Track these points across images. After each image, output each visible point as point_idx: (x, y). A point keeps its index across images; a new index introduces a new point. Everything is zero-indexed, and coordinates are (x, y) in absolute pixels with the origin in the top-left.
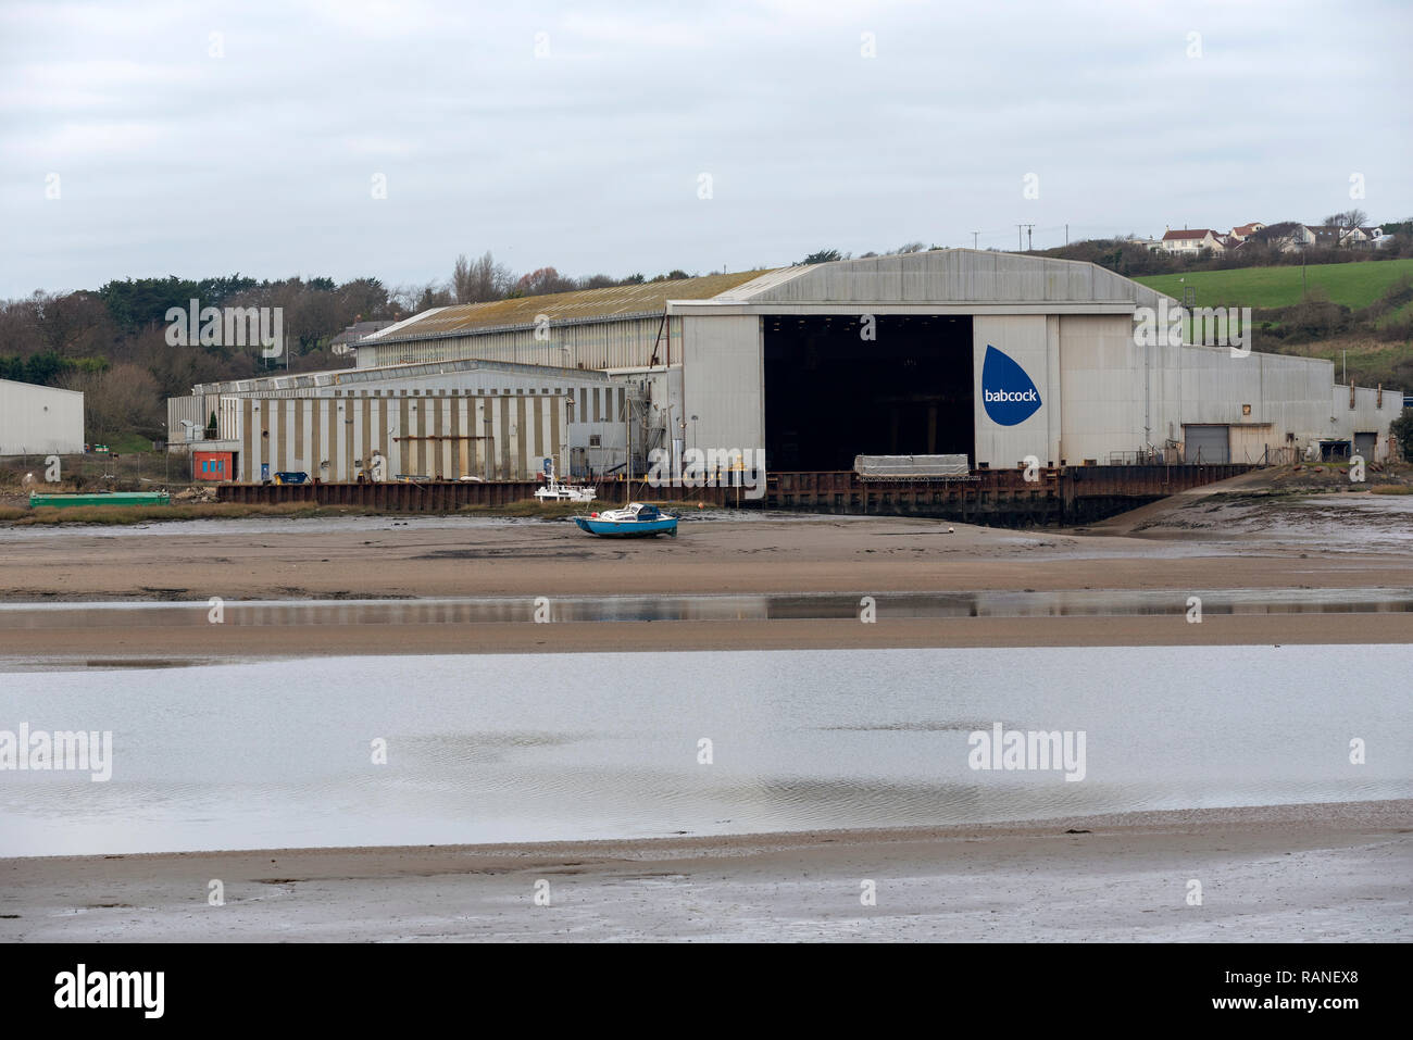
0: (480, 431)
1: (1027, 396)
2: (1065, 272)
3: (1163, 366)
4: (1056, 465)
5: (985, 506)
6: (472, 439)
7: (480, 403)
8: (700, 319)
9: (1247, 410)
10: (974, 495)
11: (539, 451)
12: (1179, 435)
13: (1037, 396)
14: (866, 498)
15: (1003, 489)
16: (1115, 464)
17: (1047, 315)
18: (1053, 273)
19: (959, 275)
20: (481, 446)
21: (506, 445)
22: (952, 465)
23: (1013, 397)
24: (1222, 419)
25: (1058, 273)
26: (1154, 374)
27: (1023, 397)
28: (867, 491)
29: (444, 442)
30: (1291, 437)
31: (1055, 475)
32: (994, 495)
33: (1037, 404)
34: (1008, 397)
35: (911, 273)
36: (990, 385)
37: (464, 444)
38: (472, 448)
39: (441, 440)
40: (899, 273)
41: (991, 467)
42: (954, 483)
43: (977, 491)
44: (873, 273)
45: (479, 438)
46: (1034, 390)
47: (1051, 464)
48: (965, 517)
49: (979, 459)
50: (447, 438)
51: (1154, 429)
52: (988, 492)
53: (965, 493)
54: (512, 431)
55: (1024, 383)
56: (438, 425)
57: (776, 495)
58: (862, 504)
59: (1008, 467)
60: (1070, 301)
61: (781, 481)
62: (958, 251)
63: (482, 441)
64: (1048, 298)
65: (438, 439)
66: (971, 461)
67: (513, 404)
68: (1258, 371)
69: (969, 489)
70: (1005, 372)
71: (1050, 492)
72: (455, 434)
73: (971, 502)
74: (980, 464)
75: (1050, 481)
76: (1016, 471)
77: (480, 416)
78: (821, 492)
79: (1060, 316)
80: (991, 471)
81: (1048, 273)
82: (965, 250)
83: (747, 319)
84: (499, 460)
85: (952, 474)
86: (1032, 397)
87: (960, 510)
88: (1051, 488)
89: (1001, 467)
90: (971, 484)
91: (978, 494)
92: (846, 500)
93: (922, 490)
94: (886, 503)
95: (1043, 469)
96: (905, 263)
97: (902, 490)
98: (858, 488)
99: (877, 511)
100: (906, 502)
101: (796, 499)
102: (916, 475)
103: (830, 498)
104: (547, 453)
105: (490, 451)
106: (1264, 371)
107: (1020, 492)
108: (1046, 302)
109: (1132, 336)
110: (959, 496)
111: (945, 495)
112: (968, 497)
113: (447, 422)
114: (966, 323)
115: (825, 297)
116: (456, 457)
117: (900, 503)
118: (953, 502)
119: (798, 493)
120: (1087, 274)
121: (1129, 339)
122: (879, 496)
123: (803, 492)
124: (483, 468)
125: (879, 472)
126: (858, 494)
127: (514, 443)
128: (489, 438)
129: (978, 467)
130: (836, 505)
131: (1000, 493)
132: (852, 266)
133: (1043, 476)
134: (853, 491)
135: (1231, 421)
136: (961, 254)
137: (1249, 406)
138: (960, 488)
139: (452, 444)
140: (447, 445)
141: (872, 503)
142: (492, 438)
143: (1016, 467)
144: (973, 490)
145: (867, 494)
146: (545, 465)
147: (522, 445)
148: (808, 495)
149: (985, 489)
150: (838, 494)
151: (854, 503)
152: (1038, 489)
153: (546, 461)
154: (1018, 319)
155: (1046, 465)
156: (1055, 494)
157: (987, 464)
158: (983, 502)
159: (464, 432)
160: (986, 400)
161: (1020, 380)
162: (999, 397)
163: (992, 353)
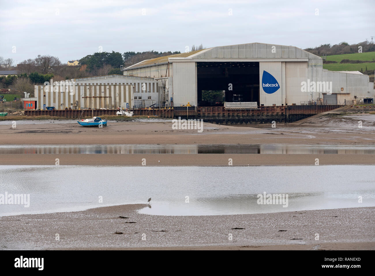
0: (108, 95)
1: (276, 85)
2: (288, 49)
3: (317, 77)
4: (284, 105)
5: (263, 117)
6: (105, 97)
7: (108, 87)
8: (178, 63)
9: (342, 89)
10: (259, 114)
11: (125, 101)
12: (322, 97)
13: (278, 85)
14: (227, 115)
16: (302, 105)
17: (282, 62)
18: (284, 49)
19: (255, 51)
20: (108, 99)
21: (115, 99)
22: (253, 105)
23: (271, 85)
24: (335, 92)
25: (285, 50)
26: (314, 79)
27: (274, 85)
29: (97, 98)
30: (355, 97)
31: (284, 108)
32: (265, 114)
33: (279, 87)
34: (270, 85)
35: (241, 50)
36: (264, 82)
37: (103, 99)
38: (105, 100)
39: (96, 98)
40: (238, 50)
41: (265, 106)
42: (253, 110)
44: (230, 50)
45: (107, 97)
46: (278, 83)
47: (283, 105)
48: (257, 120)
49: (261, 103)
50: (98, 97)
51: (314, 95)
52: (264, 113)
54: (117, 95)
56: (95, 93)
57: (200, 114)
58: (226, 116)
59: (269, 106)
60: (289, 58)
61: (202, 109)
62: (255, 43)
63: (108, 98)
64: (282, 57)
65: (95, 97)
66: (258, 104)
67: (117, 87)
68: (346, 78)
69: (258, 112)
70: (269, 78)
71: (282, 113)
72: (100, 96)
73: (258, 116)
74: (261, 105)
75: (282, 110)
76: (272, 107)
77: (108, 91)
78: (214, 113)
79: (286, 62)
80: (264, 107)
81: (282, 50)
82: (257, 43)
83: (192, 63)
84: (113, 103)
85: (253, 108)
86: (277, 85)
87: (255, 118)
88: (283, 112)
90: (258, 110)
91: (261, 113)
92: (221, 115)
93: (244, 112)
94: (233, 116)
95: (280, 106)
96: (240, 47)
97: (238, 112)
98: (225, 112)
99: (230, 118)
100: (239, 116)
101: (206, 115)
102: (241, 108)
103: (216, 114)
104: (127, 101)
105: (110, 101)
106: (348, 78)
107: (273, 113)
108: (282, 58)
109: (308, 68)
110: (255, 114)
111: (251, 114)
112: (258, 114)
113: (98, 92)
114: (257, 64)
115: (215, 57)
116: (100, 103)
117: (237, 116)
118: (253, 116)
119: (207, 113)
120: (294, 50)
121: (307, 69)
122: (231, 114)
123: (208, 113)
124: (108, 105)
125: (231, 107)
126: (225, 113)
127: (118, 99)
128: (110, 97)
129: (260, 106)
130: (218, 116)
131: (267, 113)
132: (223, 48)
133: (280, 108)
134: (223, 113)
135: (337, 93)
136: (256, 44)
137: (343, 88)
138: (255, 111)
139: (99, 99)
140: (98, 99)
141: (229, 116)
142: (111, 97)
143: (272, 106)
144: (259, 112)
145: (227, 113)
146: (127, 105)
147: (120, 99)
148: (210, 113)
149: (263, 112)
150: (219, 113)
151: (224, 116)
152: (279, 112)
153: (127, 104)
154: (273, 63)
155: (281, 105)
156: (284, 113)
157: (263, 105)
158: (262, 116)
159: (103, 95)
160: (263, 86)
161: (273, 80)
162: (267, 85)
163: (265, 73)
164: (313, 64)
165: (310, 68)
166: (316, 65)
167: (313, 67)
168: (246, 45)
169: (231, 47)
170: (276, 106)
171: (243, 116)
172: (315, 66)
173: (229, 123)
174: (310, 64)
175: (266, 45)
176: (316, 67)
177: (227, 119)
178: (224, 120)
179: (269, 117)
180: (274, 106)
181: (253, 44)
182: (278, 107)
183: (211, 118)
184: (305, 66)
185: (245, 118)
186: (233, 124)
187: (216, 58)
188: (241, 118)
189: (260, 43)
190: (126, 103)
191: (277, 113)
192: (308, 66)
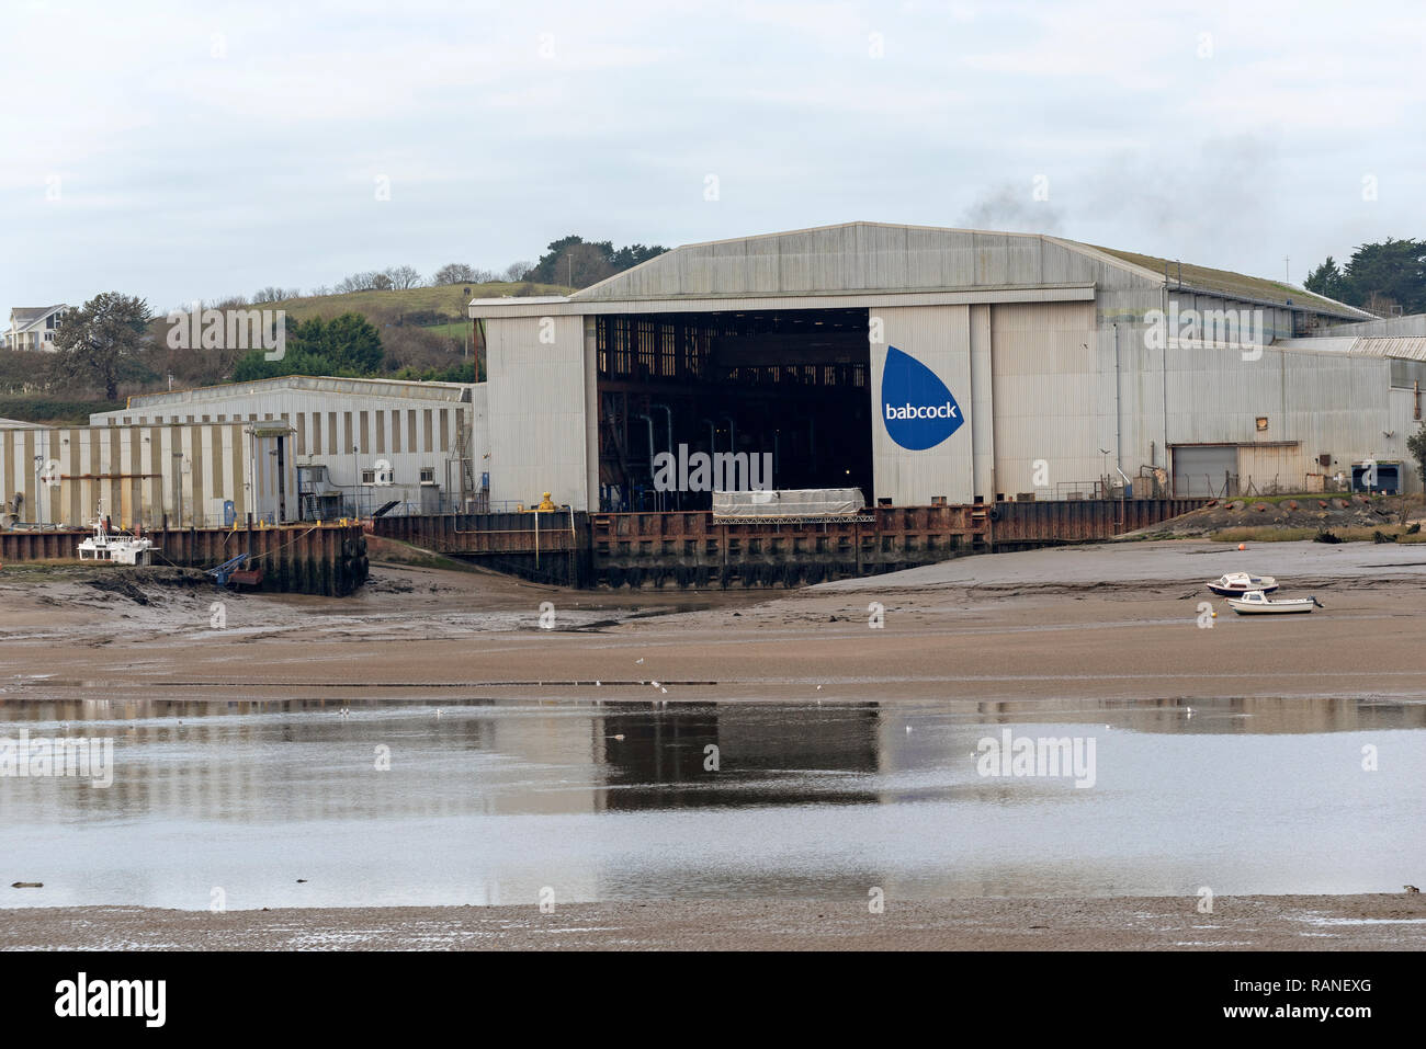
0: (146, 468)
1: (944, 412)
2: (1003, 248)
3: (1140, 368)
4: (988, 500)
5: (887, 555)
6: (136, 477)
7: (146, 433)
8: (506, 322)
9: (1262, 424)
10: (873, 540)
11: (218, 491)
12: (1165, 459)
13: (957, 411)
14: (727, 547)
15: (912, 532)
16: (1073, 498)
17: (971, 305)
18: (987, 249)
19: (856, 257)
20: (147, 485)
21: (177, 484)
22: (838, 502)
23: (923, 412)
24: (1227, 436)
25: (994, 249)
26: (1126, 378)
27: (937, 412)
28: (728, 537)
29: (103, 481)
30: (1325, 460)
31: (983, 513)
32: (899, 541)
33: (958, 421)
34: (918, 413)
35: (792, 256)
36: (892, 397)
37: (126, 484)
38: (136, 489)
39: (98, 479)
40: (776, 256)
41: (895, 504)
42: (843, 526)
43: (877, 536)
44: (740, 258)
45: (144, 477)
46: (953, 403)
47: (979, 499)
48: (860, 569)
49: (879, 493)
50: (106, 477)
51: (1127, 450)
52: (894, 537)
53: (860, 538)
54: (185, 466)
55: (940, 394)
56: (96, 461)
57: (606, 542)
58: (720, 553)
59: (917, 505)
60: (1009, 287)
61: (616, 523)
62: (855, 226)
63: (149, 480)
64: (979, 282)
65: (95, 478)
66: (868, 492)
67: (186, 434)
68: (1277, 372)
69: (865, 534)
70: (912, 379)
71: (977, 537)
72: (116, 472)
73: (867, 549)
74: (880, 500)
75: (977, 522)
76: (930, 509)
77: (146, 449)
78: (667, 537)
79: (993, 306)
80: (894, 510)
81: (979, 249)
82: (864, 224)
83: (567, 320)
84: (168, 504)
85: (833, 514)
86: (950, 412)
87: (853, 560)
88: (978, 530)
89: (909, 504)
90: (866, 526)
91: (877, 539)
92: (701, 547)
93: (800, 535)
94: (753, 551)
95: (966, 507)
96: (783, 243)
97: (775, 536)
98: (715, 533)
99: (742, 561)
100: (782, 551)
101: (635, 547)
102: (783, 515)
103: (678, 546)
104: (229, 494)
105: (158, 493)
106: (1288, 370)
107: (938, 536)
108: (976, 288)
109: (1097, 330)
110: (851, 542)
111: (832, 542)
112: (865, 542)
113: (106, 457)
114: (860, 318)
115: (677, 290)
116: (116, 500)
117: (774, 551)
118: (843, 550)
119: (638, 539)
120: (1034, 249)
121: (1092, 334)
122: (744, 544)
123: (643, 538)
124: (149, 512)
125: (735, 512)
126: (716, 540)
127: (187, 482)
128: (157, 476)
129: (876, 504)
130: (688, 553)
131: (908, 537)
132: (712, 249)
133: (967, 515)
134: (710, 537)
135: (1240, 440)
136: (860, 229)
137: (1266, 419)
138: (853, 531)
139: (112, 484)
140: (106, 485)
141: (735, 552)
142: (160, 476)
143: (929, 503)
144: (871, 534)
145: (727, 541)
146: (226, 508)
147: (198, 483)
148: (650, 542)
149: (887, 533)
150: (691, 541)
151: (711, 553)
152: (959, 532)
153: (227, 503)
154: (931, 311)
155: (970, 501)
156: (984, 538)
157: (889, 501)
158: (886, 549)
159: (126, 469)
160: (888, 417)
161: (934, 391)
162: (906, 412)
163: (894, 356)
164: (1124, 312)
165: (1108, 332)
166: (1134, 314)
167: (1124, 326)
168: (814, 235)
169: (748, 246)
170: (949, 502)
171: (797, 551)
172: (1131, 319)
173: (735, 583)
174: (1108, 313)
175: (906, 230)
176: (1136, 324)
177: (725, 568)
178: (712, 570)
179: (916, 556)
180: (938, 505)
181: (843, 229)
182: (955, 509)
183: (656, 561)
184: (1082, 321)
185: (805, 560)
186: (752, 587)
187: (680, 297)
188: (791, 559)
189: (874, 225)
191: (954, 536)
192: (1099, 320)
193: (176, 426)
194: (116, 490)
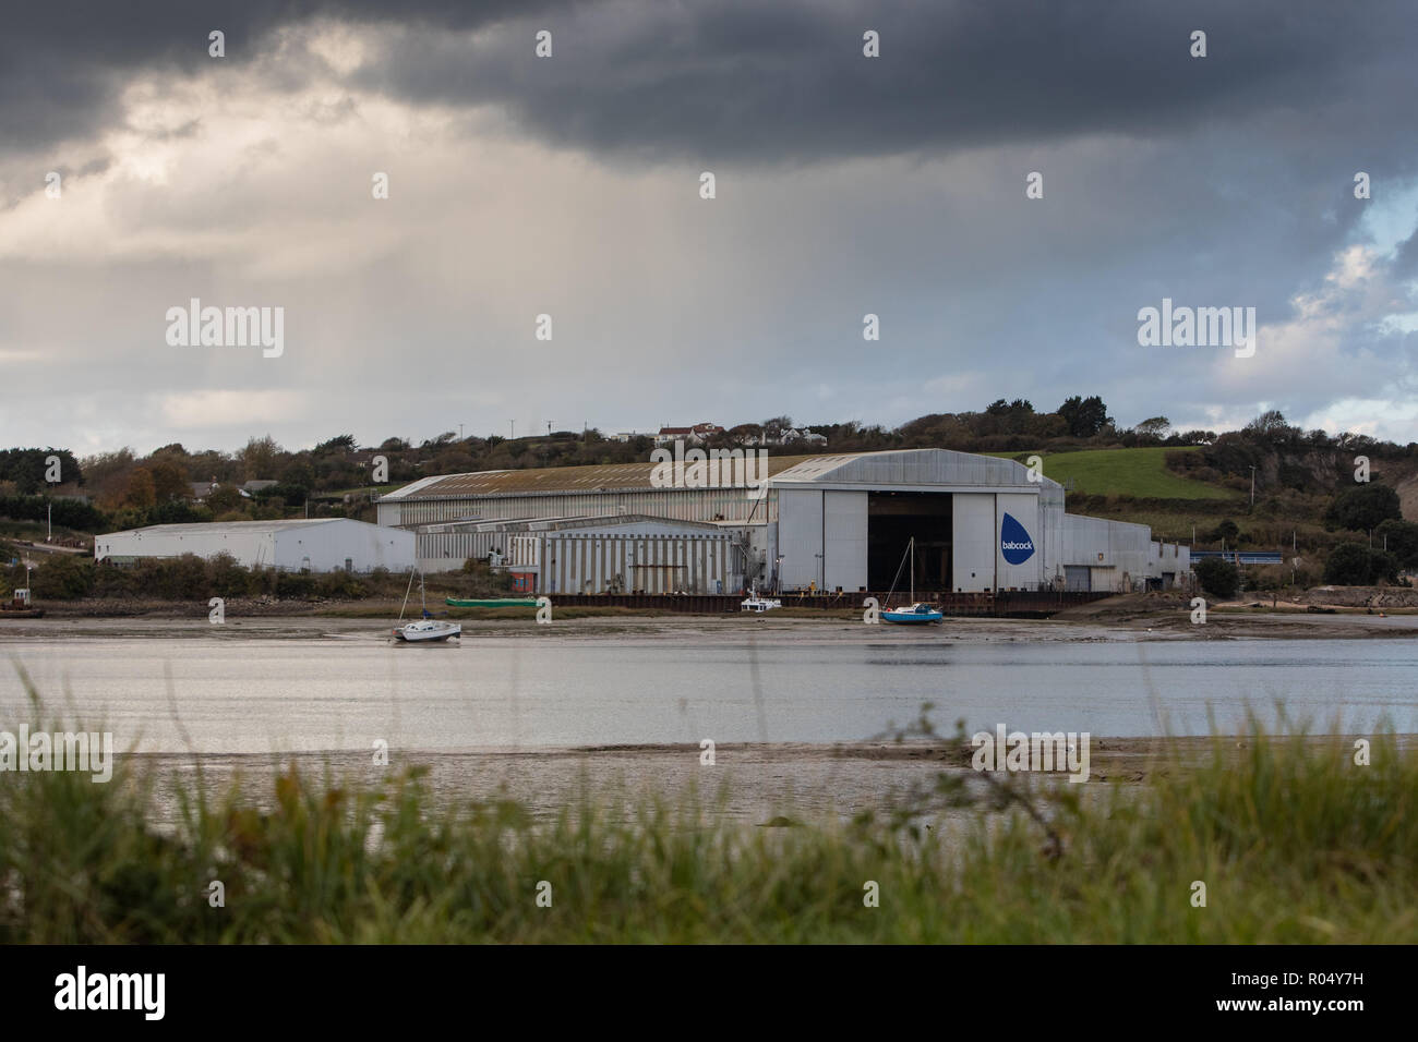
0: (680, 563)
6: (675, 567)
7: (680, 544)
11: (714, 577)
20: (680, 571)
21: (695, 571)
27: (1024, 546)
29: (658, 568)
33: (1033, 551)
37: (670, 571)
38: (675, 573)
45: (679, 567)
46: (1032, 542)
50: (660, 566)
54: (699, 562)
55: (1024, 537)
56: (655, 558)
63: (681, 568)
65: (655, 567)
67: (699, 544)
72: (665, 564)
77: (680, 551)
84: (690, 581)
104: (719, 578)
105: (685, 575)
113: (660, 556)
116: (665, 579)
124: (681, 586)
127: (699, 570)
128: (685, 567)
139: (663, 569)
140: (660, 571)
142: (686, 567)
147: (704, 571)
159: (670, 563)
162: (1011, 546)
190: (715, 581)
193: (694, 541)
194: (665, 572)
